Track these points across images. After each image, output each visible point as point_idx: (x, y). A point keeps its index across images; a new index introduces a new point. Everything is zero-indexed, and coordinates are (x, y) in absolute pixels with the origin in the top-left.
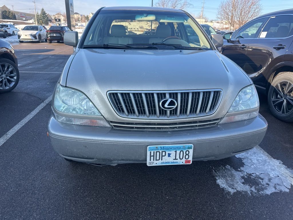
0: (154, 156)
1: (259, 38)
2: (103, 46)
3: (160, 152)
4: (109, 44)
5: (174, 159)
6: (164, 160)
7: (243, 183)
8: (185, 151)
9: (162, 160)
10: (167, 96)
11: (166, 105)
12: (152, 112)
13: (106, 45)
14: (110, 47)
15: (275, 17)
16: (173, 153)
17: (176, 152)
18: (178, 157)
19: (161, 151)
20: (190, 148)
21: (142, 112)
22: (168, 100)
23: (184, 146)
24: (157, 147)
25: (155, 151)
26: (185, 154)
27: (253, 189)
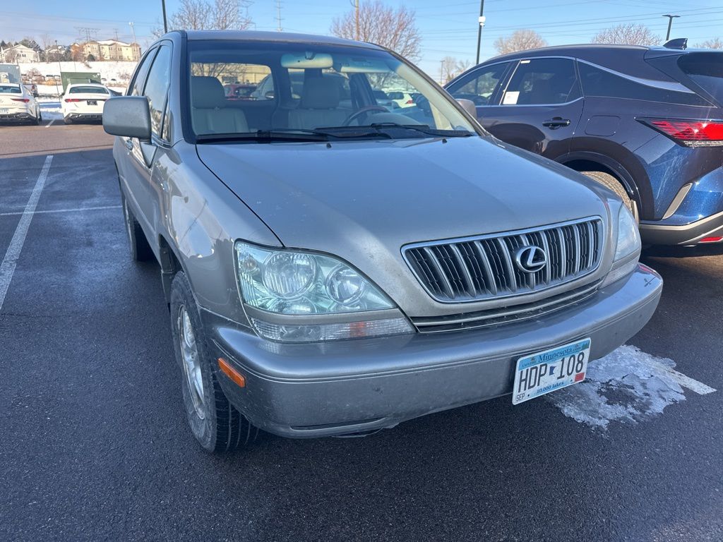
0: (526, 380)
1: (502, 104)
2: (256, 136)
3: (536, 368)
4: (273, 130)
5: (558, 378)
6: (542, 385)
7: (608, 403)
8: (577, 356)
9: (538, 385)
10: (525, 241)
11: (530, 263)
12: (503, 282)
13: (265, 133)
14: (274, 136)
15: (528, 62)
16: (558, 364)
17: (563, 360)
18: (565, 373)
19: (538, 366)
20: (585, 347)
21: (483, 285)
22: (530, 249)
23: (577, 345)
24: (533, 359)
25: (529, 368)
26: (576, 362)
27: (632, 410)
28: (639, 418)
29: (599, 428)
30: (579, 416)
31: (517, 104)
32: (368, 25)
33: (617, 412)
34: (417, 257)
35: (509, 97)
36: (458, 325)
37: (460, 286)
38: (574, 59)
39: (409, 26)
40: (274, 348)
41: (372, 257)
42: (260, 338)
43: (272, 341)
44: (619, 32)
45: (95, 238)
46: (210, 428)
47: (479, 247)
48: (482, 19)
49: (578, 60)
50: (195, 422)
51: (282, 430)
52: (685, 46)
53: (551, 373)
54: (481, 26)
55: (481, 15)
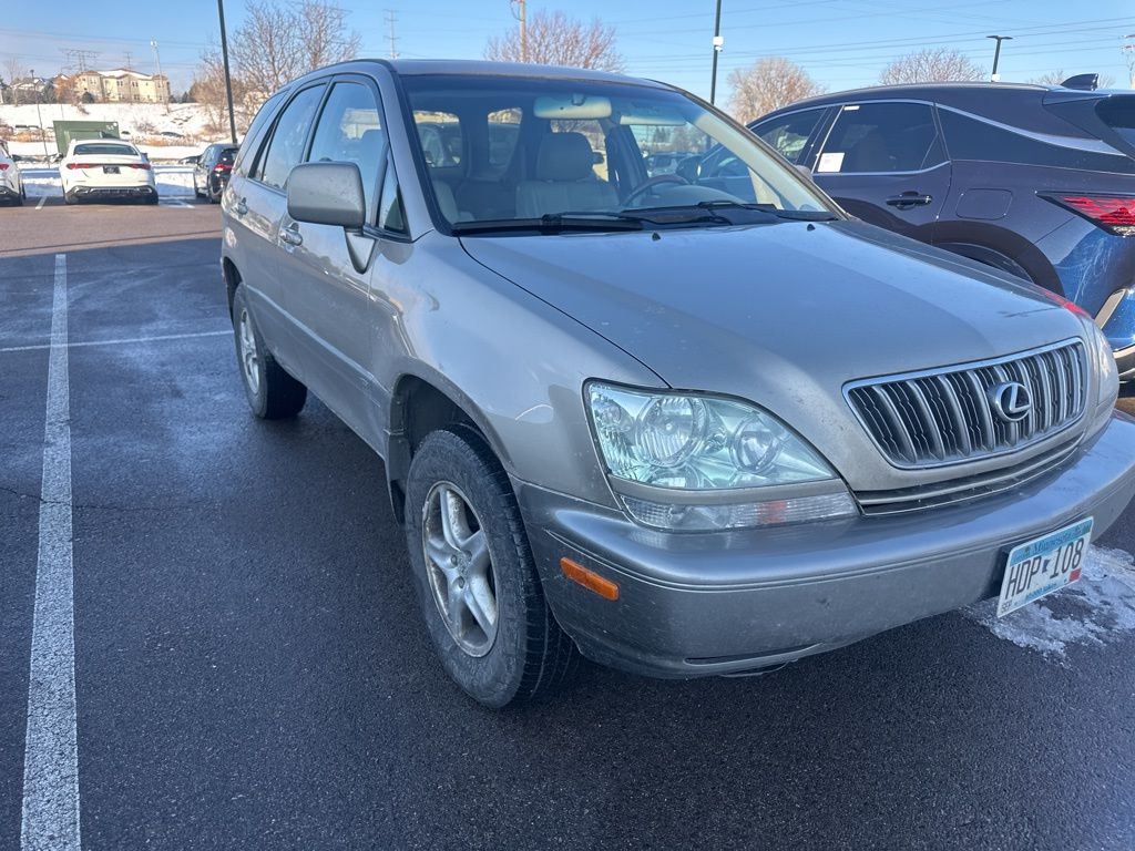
0: (1015, 581)
1: (816, 171)
2: (541, 223)
3: (1029, 562)
4: (564, 214)
5: (1052, 577)
6: (1033, 588)
8: (1075, 543)
9: (1029, 587)
10: (1002, 375)
11: (1012, 408)
12: (979, 439)
13: (555, 218)
14: (568, 223)
16: (1052, 556)
17: (1059, 551)
18: (1059, 569)
19: (1031, 559)
20: (1086, 530)
21: (953, 443)
22: (1011, 387)
23: (1077, 528)
24: (1028, 549)
25: (1022, 563)
26: (1074, 553)
27: (1092, 626)
28: (1105, 637)
29: (1053, 654)
30: (1019, 638)
31: (841, 171)
32: (543, 49)
33: (1070, 629)
34: (864, 400)
35: (827, 161)
36: (914, 503)
37: (924, 444)
38: (931, 104)
39: (607, 51)
40: (656, 540)
41: (801, 401)
42: (633, 525)
43: (656, 529)
44: (922, 62)
45: (182, 384)
46: (509, 667)
47: (946, 383)
48: (718, 41)
49: (937, 105)
50: (459, 662)
51: (670, 664)
52: (1095, 86)
53: (1045, 570)
54: (716, 52)
55: (717, 35)
